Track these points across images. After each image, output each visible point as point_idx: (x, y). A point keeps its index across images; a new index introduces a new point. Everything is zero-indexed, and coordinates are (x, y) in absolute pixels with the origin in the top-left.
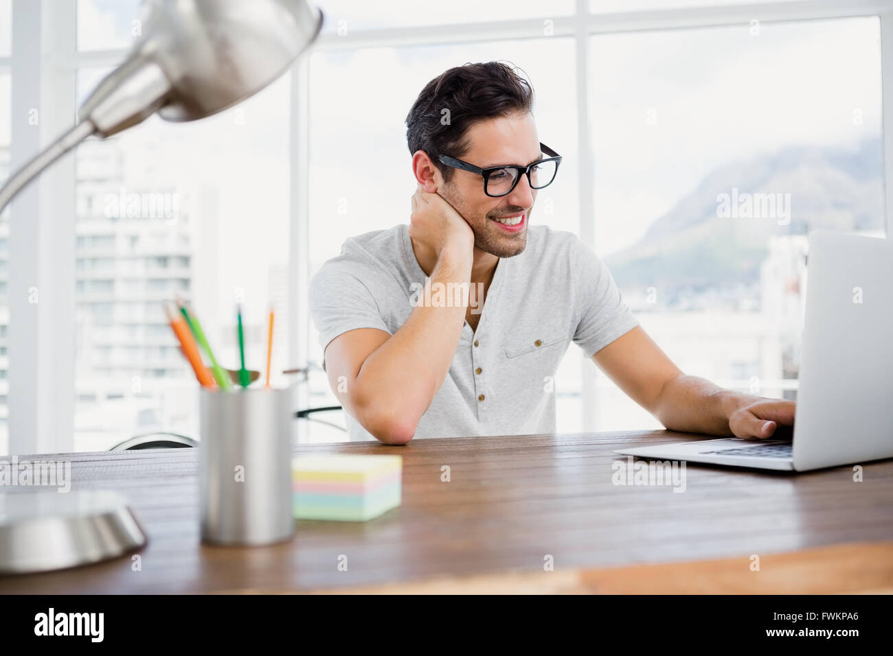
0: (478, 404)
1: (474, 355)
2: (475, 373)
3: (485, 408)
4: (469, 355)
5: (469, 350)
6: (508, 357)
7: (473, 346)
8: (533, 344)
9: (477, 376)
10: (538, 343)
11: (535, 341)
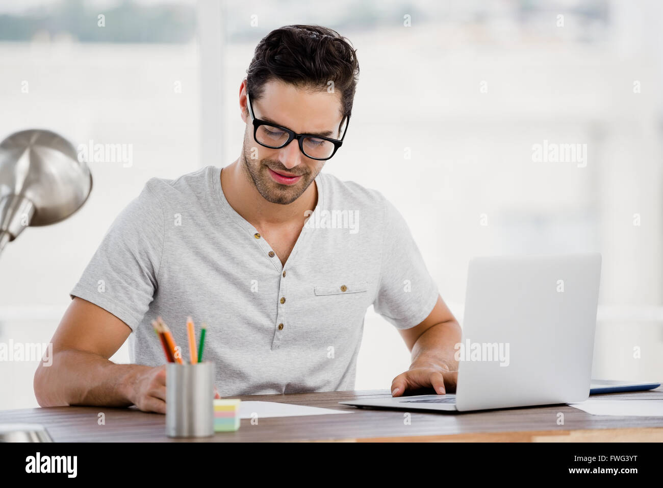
0: (276, 332)
1: (281, 284)
2: (279, 302)
3: (281, 337)
4: (276, 285)
5: (277, 280)
6: (315, 294)
7: (282, 276)
8: (339, 288)
9: (281, 305)
10: (344, 288)
11: (341, 285)
